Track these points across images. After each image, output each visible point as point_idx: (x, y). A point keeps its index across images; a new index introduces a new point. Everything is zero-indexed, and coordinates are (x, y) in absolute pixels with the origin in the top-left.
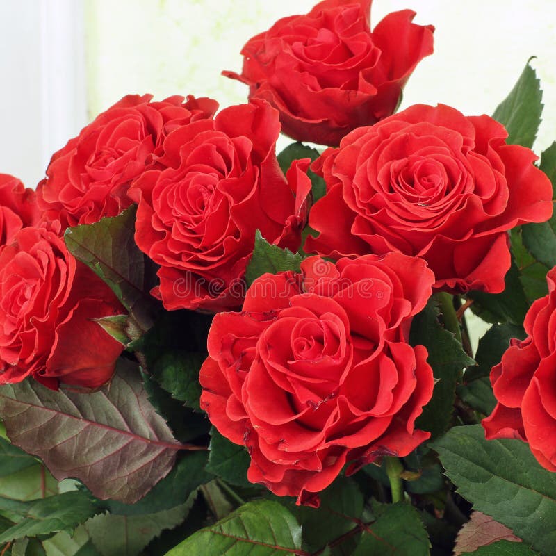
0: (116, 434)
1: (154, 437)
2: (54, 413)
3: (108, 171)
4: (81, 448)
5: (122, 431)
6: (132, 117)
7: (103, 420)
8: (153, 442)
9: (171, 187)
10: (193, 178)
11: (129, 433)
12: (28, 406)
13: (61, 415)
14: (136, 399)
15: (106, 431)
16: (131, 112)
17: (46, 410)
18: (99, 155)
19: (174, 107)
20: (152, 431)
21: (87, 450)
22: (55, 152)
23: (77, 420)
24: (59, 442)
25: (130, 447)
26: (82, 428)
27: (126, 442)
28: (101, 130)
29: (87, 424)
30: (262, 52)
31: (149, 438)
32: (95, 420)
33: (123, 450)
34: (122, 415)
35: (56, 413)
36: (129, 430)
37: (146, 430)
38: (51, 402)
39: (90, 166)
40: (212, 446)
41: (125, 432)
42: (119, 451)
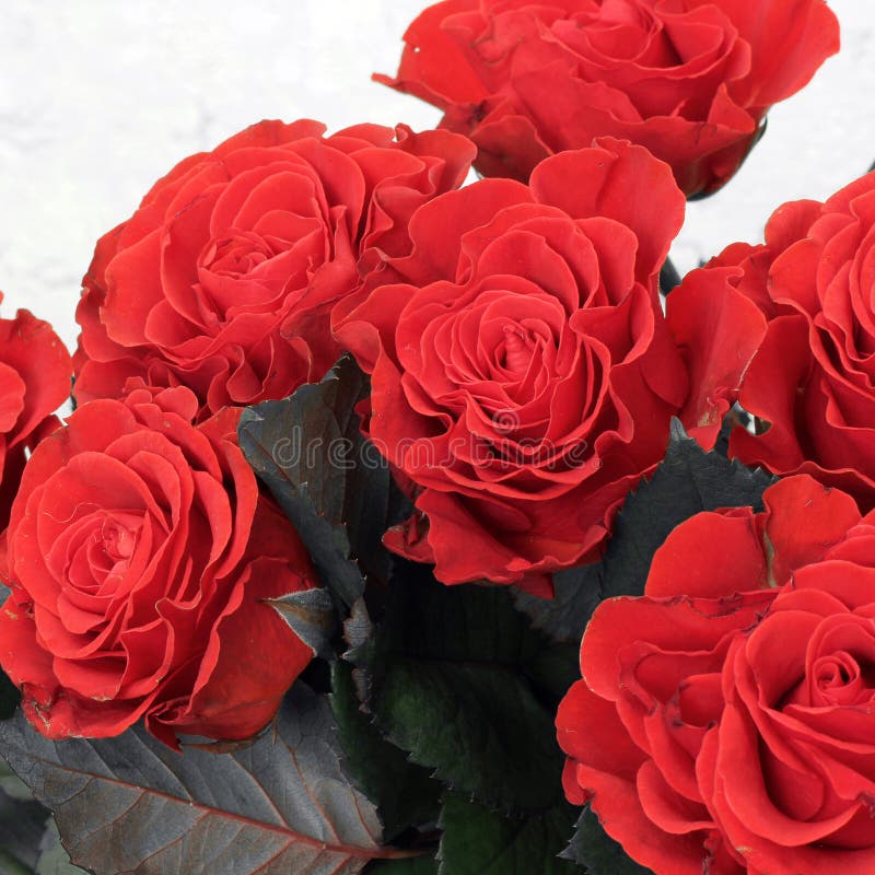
0: (258, 832)
1: (332, 836)
2: (138, 791)
3: (253, 282)
4: (190, 864)
5: (270, 826)
6: (287, 168)
7: (231, 803)
8: (330, 847)
9: (443, 321)
10: (492, 303)
11: (284, 830)
12: (87, 778)
13: (151, 794)
14: (291, 756)
15: (240, 825)
16: (281, 157)
17: (123, 786)
18: (224, 245)
19: (374, 148)
20: (327, 822)
21: (202, 866)
22: (100, 234)
23: (183, 804)
24: (150, 854)
25: (284, 859)
26: (192, 823)
27: (277, 849)
28: (217, 195)
29: (204, 812)
30: (486, 39)
31: (321, 838)
32: (215, 805)
33: (273, 864)
34: (265, 790)
35: (143, 791)
36: (283, 824)
37: (317, 823)
38: (127, 767)
39: (208, 268)
40: (445, 852)
41: (277, 828)
42: (264, 867)
